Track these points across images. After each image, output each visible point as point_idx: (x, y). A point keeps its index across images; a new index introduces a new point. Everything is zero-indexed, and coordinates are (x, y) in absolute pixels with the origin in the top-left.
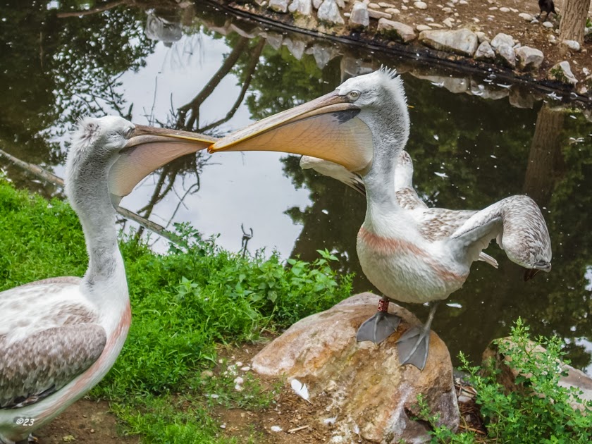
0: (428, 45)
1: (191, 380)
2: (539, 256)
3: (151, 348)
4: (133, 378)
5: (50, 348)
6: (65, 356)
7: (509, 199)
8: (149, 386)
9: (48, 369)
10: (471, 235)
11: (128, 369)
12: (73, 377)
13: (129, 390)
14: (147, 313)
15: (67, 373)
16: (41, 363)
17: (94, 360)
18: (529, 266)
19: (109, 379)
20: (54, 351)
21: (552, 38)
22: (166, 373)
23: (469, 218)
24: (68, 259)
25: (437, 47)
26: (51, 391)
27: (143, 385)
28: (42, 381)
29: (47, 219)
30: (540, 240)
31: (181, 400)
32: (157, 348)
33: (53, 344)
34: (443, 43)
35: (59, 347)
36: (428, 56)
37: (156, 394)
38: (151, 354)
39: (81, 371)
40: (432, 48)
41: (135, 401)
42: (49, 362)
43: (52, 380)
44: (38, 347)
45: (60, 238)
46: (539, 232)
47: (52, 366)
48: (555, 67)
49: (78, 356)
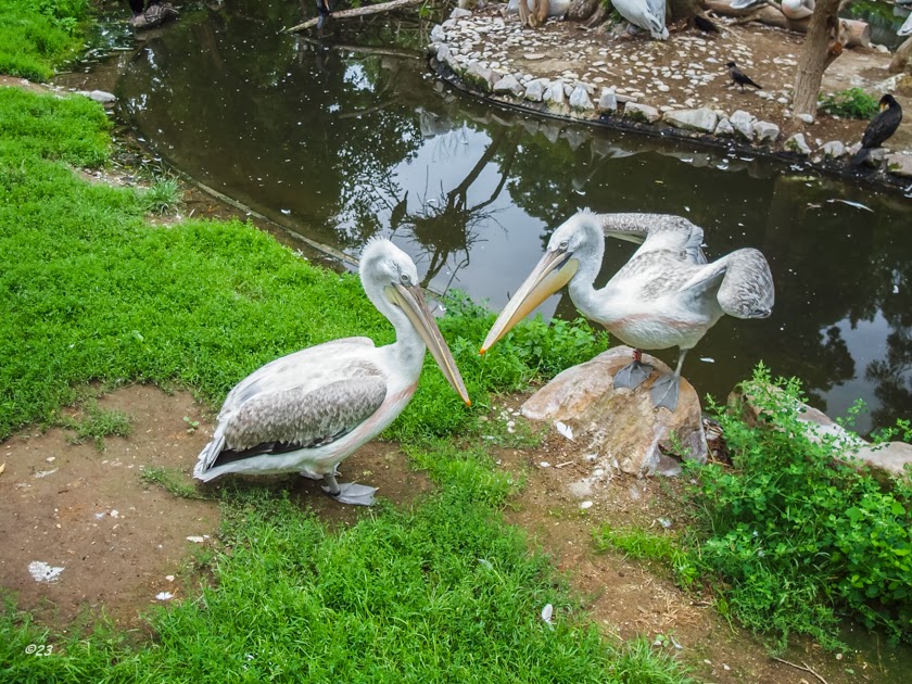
0: (672, 124)
1: (469, 424)
2: (754, 307)
3: (434, 397)
4: (419, 423)
5: (339, 398)
6: (351, 404)
7: (736, 253)
8: (433, 429)
9: (338, 415)
10: (701, 287)
11: (415, 415)
12: (359, 421)
13: (416, 433)
14: (428, 368)
15: (354, 418)
16: (332, 410)
17: (377, 407)
18: (743, 317)
19: (398, 424)
20: (341, 400)
21: (787, 113)
22: (448, 418)
23: (698, 271)
24: (358, 324)
25: (679, 126)
26: (343, 433)
27: (428, 428)
28: (334, 425)
29: (339, 291)
30: (756, 292)
31: (461, 441)
32: (439, 397)
33: (340, 394)
34: (686, 122)
35: (346, 396)
36: (672, 134)
37: (440, 436)
38: (434, 402)
39: (366, 416)
40: (675, 127)
41: (422, 442)
42: (338, 409)
43: (343, 424)
44: (328, 397)
45: (351, 307)
46: (756, 285)
47: (341, 412)
48: (790, 139)
49: (362, 404)
